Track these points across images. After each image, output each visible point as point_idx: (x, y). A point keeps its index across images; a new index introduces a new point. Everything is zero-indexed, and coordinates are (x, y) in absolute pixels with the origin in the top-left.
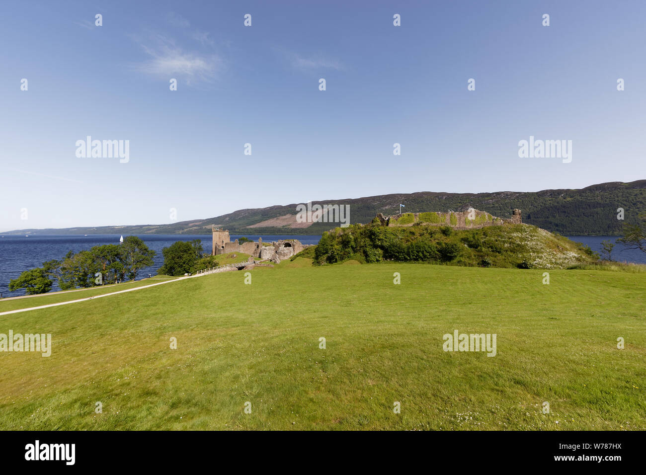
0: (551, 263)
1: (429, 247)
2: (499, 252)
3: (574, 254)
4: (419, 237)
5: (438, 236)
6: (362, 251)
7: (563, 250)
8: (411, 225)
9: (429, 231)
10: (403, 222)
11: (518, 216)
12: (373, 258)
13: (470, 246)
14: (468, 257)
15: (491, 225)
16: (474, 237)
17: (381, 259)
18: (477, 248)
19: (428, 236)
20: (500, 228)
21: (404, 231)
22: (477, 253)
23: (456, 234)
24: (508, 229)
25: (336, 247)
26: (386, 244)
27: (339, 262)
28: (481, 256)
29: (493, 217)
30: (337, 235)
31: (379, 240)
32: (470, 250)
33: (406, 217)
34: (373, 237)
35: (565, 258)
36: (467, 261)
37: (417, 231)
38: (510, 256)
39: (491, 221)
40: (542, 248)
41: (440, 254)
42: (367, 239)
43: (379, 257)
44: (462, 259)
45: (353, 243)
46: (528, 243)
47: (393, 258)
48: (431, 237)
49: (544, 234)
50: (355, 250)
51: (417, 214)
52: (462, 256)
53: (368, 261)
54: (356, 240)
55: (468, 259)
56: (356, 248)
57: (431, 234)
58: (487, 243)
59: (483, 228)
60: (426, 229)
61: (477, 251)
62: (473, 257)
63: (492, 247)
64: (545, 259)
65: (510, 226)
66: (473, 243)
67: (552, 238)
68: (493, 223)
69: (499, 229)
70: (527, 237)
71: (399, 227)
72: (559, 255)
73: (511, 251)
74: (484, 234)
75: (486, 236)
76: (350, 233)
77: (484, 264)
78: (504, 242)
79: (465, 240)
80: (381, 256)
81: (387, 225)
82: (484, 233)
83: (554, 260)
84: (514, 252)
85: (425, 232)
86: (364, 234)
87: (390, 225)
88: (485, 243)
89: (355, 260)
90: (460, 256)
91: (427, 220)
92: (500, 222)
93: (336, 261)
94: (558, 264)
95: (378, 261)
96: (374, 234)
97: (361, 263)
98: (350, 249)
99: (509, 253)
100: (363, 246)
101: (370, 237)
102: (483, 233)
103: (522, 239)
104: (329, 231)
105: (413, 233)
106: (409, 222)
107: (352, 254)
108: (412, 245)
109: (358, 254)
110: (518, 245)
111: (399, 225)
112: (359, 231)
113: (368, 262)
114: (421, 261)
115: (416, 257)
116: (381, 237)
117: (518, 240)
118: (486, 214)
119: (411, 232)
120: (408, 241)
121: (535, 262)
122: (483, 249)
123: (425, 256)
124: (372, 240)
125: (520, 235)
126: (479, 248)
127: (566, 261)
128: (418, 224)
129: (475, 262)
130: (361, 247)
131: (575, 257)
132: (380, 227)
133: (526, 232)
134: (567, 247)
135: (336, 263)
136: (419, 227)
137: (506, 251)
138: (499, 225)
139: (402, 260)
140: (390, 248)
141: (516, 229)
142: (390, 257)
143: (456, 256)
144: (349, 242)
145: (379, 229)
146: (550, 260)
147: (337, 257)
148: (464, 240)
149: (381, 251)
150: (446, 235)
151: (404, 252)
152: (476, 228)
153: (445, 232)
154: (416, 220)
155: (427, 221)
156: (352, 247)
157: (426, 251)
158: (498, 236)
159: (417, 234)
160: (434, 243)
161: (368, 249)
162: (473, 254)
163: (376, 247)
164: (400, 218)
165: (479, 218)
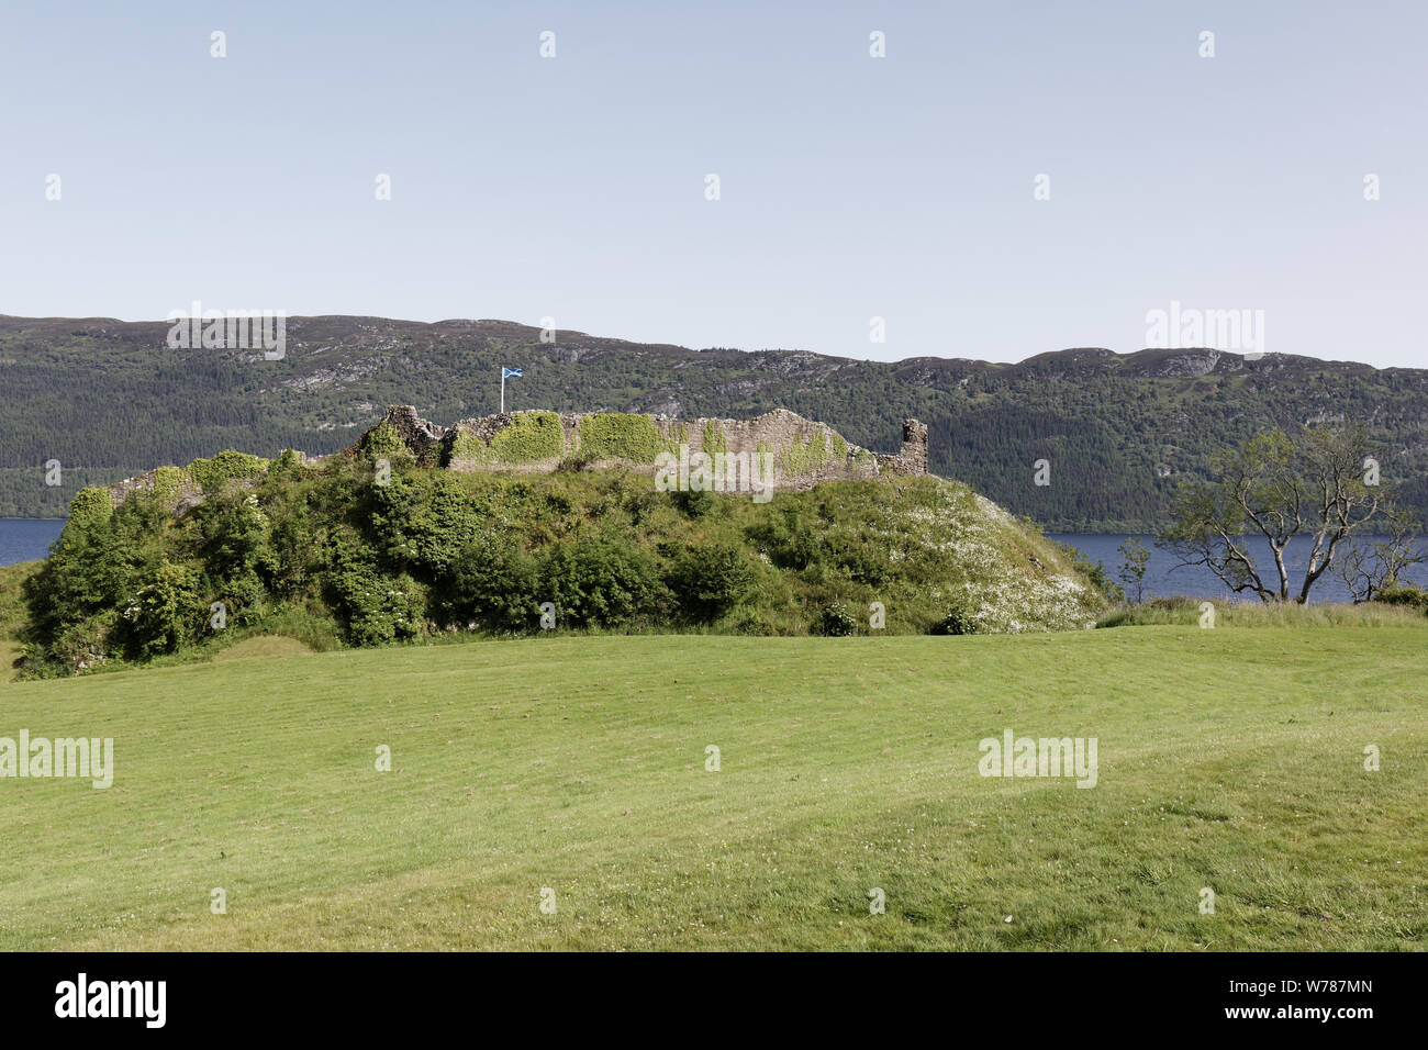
0: (1023, 617)
1: (631, 565)
2: (875, 582)
3: (1072, 585)
4: (587, 524)
5: (662, 516)
6: (317, 593)
7: (1043, 571)
8: (548, 465)
9: (626, 497)
10: (517, 450)
11: (919, 447)
12: (380, 623)
13: (781, 560)
14: (775, 605)
15: (841, 476)
16: (791, 526)
17: (418, 625)
18: (801, 567)
19: (620, 516)
20: (869, 489)
21: (521, 492)
22: (805, 589)
23: (726, 511)
24: (894, 495)
25: (169, 569)
26: (440, 554)
27: (185, 652)
28: (821, 599)
29: (849, 447)
30: (169, 508)
31: (409, 532)
32: (780, 576)
33: (528, 430)
34: (378, 520)
35: (1055, 599)
36: (772, 618)
37: (579, 495)
38: (909, 596)
39: (844, 461)
40: (993, 565)
41: (672, 593)
42: (343, 530)
43: (410, 616)
44: (755, 613)
45: (265, 552)
46: (957, 547)
47: (473, 617)
48: (636, 522)
49: (994, 516)
50: (276, 586)
51: (577, 417)
52: (752, 600)
53: (354, 639)
54: (281, 537)
55: (774, 613)
56: (282, 574)
57: (634, 508)
58: (835, 545)
59: (815, 489)
60: (615, 487)
61: (801, 578)
62: (793, 604)
63: (851, 563)
64: (1004, 602)
65: (901, 483)
66: (786, 548)
67: (1015, 530)
68: (848, 468)
69: (867, 491)
70: (951, 526)
71: (499, 474)
72: (1039, 589)
73: (912, 578)
74: (824, 512)
75: (831, 520)
76: (253, 499)
77: (833, 626)
78: (888, 543)
79: (761, 537)
80: (420, 610)
81: (444, 461)
82: (822, 507)
83: (1027, 607)
84: (920, 582)
85: (611, 498)
86: (325, 502)
87: (458, 463)
88: (829, 545)
89: (283, 634)
90: (747, 602)
91: (613, 446)
92: (869, 466)
93: (170, 648)
94: (1038, 619)
95: (402, 635)
96: (382, 506)
97: (317, 647)
98: (252, 585)
99: (905, 584)
100: (324, 567)
101: (360, 520)
102: (817, 510)
103: (940, 533)
104: (113, 482)
105: (560, 505)
106: (542, 452)
107: (260, 609)
108: (561, 559)
109: (296, 608)
110: (931, 553)
111: (496, 465)
112: (293, 489)
113: (357, 644)
114: (596, 629)
115: (578, 609)
116: (419, 519)
117: (927, 535)
118: (828, 432)
119: (551, 501)
120: (539, 538)
121: (980, 615)
122: (828, 573)
123: (616, 606)
124: (369, 533)
125: (930, 517)
126: (811, 567)
127: (1057, 609)
128: (578, 465)
129: (800, 624)
130: (311, 570)
131: (1075, 595)
132: (414, 474)
133: (947, 505)
134: (1054, 560)
135: (165, 659)
136: (585, 476)
137: (897, 576)
138: (868, 476)
139: (518, 628)
140: (466, 571)
141: (919, 494)
142: (463, 616)
143: (730, 602)
144: (243, 547)
145: (409, 483)
146: (1019, 608)
147: (177, 624)
148: (754, 537)
149: (415, 588)
150: (693, 514)
151: (529, 591)
152: (793, 489)
153: (687, 503)
154: (570, 446)
155: (616, 453)
156: (261, 568)
157: (621, 582)
158: (870, 520)
159: (578, 509)
160: (646, 548)
161: (350, 580)
162: (790, 590)
163: (391, 565)
164: (504, 435)
165: (802, 446)
